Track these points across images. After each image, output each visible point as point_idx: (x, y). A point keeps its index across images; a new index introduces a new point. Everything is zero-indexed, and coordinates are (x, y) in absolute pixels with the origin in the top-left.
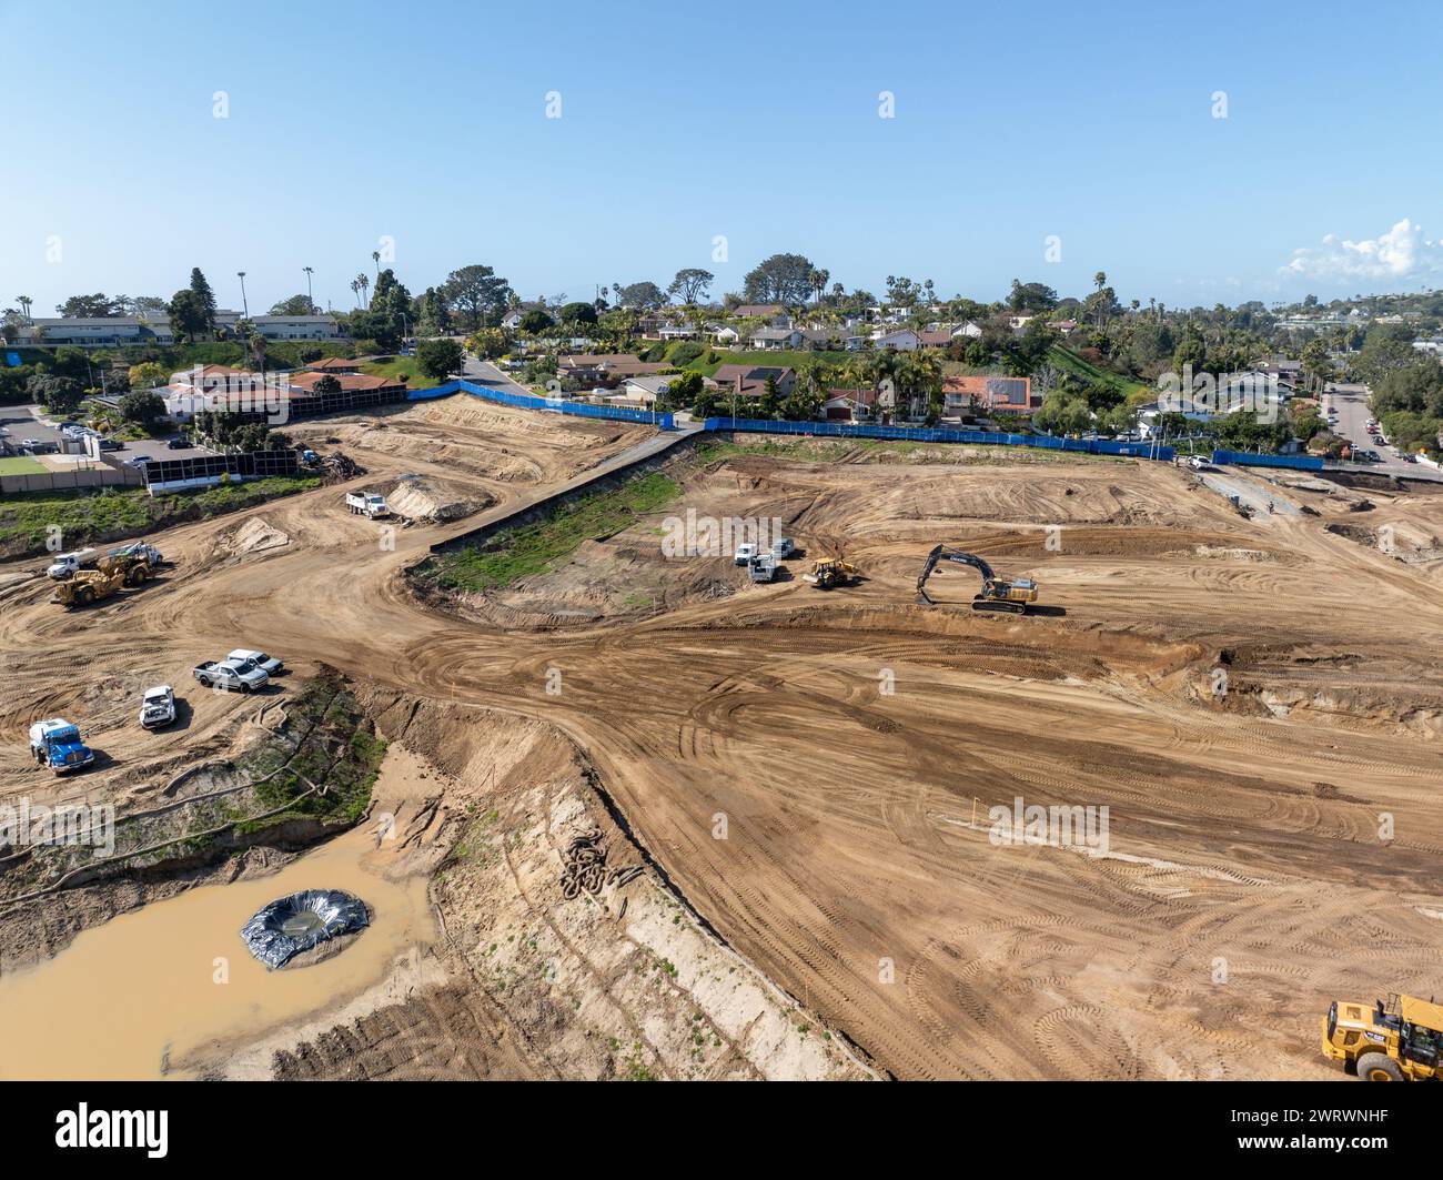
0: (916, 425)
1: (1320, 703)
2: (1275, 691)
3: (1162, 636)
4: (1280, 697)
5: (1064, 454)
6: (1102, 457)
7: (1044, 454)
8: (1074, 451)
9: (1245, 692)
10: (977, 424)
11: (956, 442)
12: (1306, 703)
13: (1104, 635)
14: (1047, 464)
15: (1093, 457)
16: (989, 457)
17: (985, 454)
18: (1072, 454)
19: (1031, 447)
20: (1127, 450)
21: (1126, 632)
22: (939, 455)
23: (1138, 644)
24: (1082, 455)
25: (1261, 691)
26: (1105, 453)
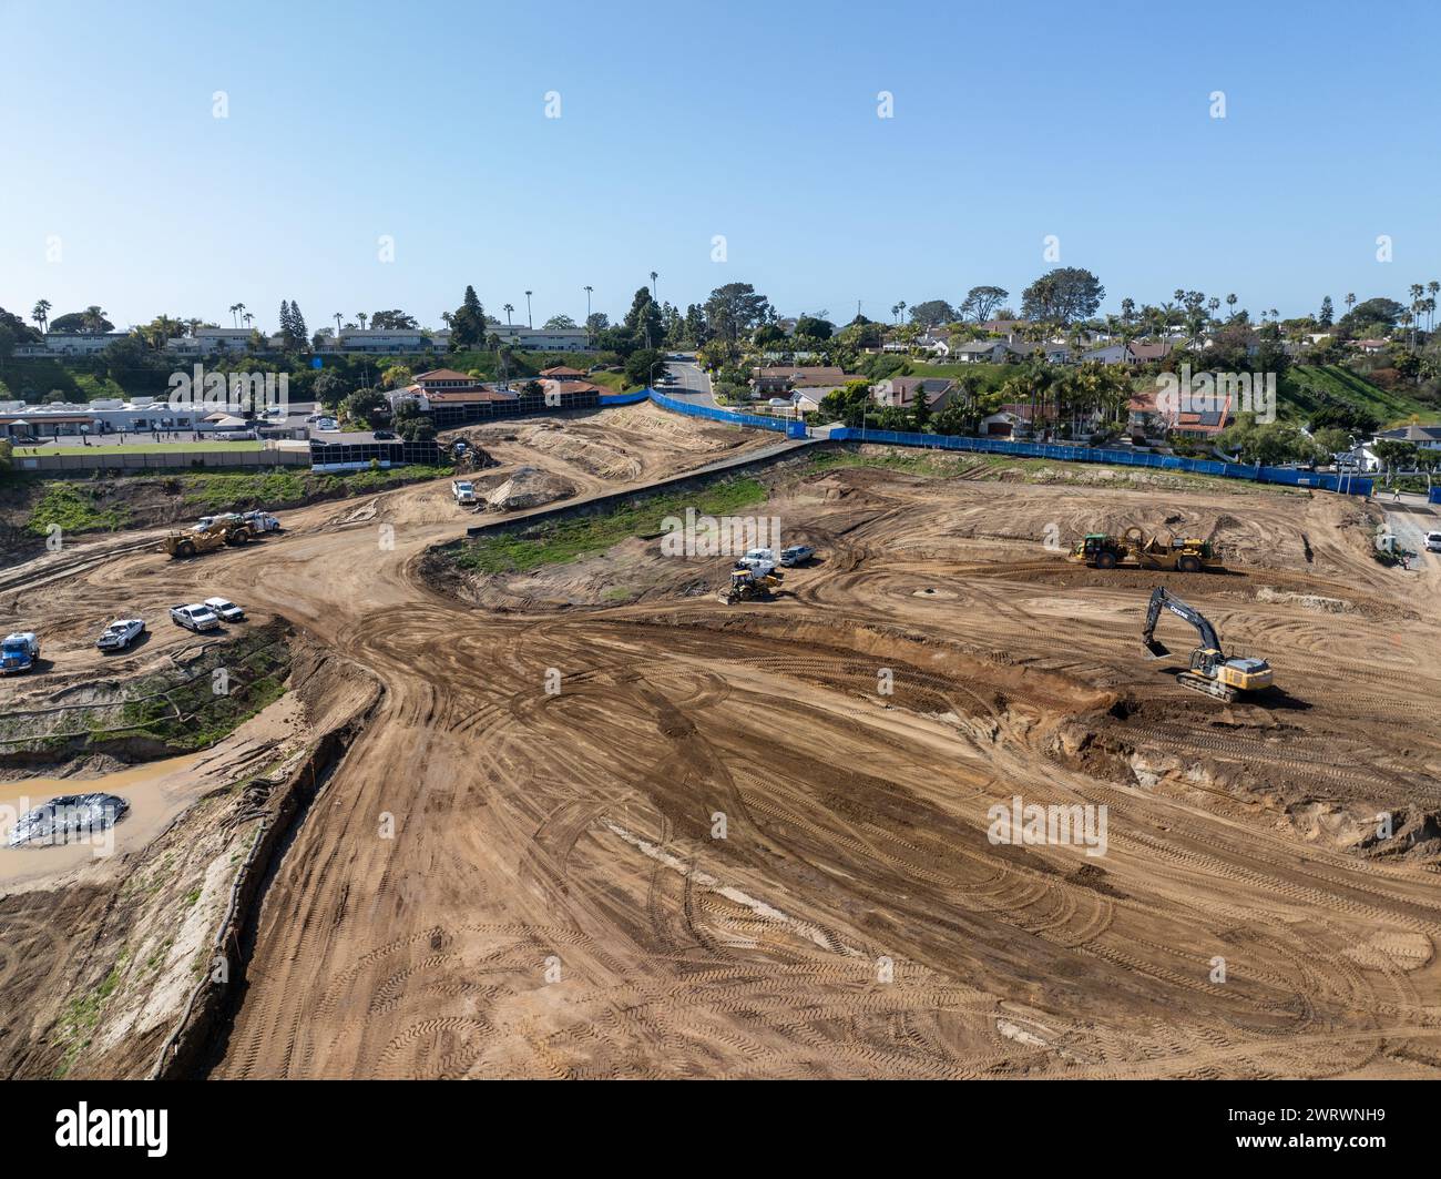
0: (1076, 444)
1: (1194, 776)
2: (1148, 754)
3: (1092, 680)
4: (1151, 762)
5: (1221, 481)
6: (1271, 487)
7: (1195, 480)
8: (1237, 478)
9: (1113, 751)
10: (1149, 445)
11: (1098, 462)
12: (1178, 773)
13: (1029, 672)
14: (1194, 491)
15: (1260, 486)
16: (1127, 480)
17: (1124, 476)
18: (1233, 482)
19: (1187, 471)
20: (1306, 481)
21: (1056, 671)
22: (1069, 475)
23: (1063, 685)
24: (1246, 483)
25: (1131, 753)
26: (1277, 483)
